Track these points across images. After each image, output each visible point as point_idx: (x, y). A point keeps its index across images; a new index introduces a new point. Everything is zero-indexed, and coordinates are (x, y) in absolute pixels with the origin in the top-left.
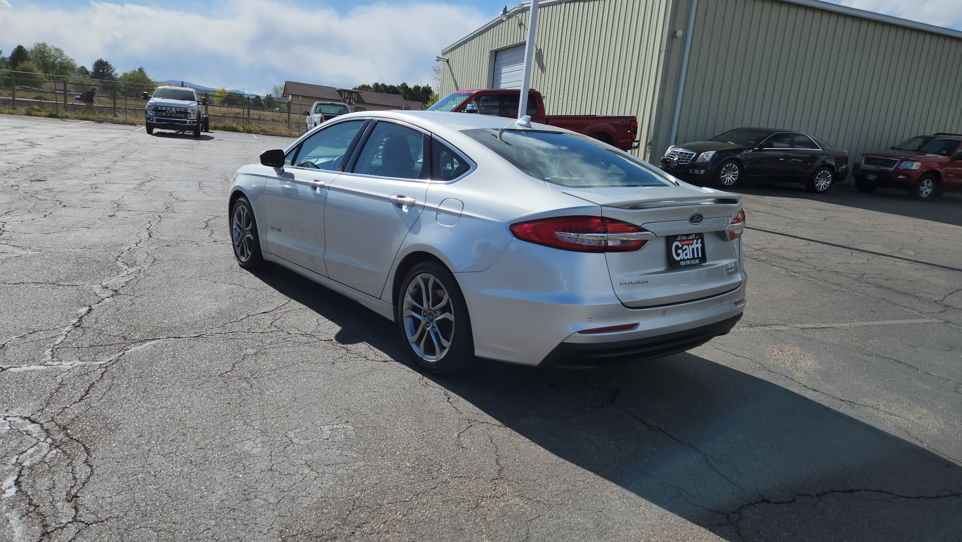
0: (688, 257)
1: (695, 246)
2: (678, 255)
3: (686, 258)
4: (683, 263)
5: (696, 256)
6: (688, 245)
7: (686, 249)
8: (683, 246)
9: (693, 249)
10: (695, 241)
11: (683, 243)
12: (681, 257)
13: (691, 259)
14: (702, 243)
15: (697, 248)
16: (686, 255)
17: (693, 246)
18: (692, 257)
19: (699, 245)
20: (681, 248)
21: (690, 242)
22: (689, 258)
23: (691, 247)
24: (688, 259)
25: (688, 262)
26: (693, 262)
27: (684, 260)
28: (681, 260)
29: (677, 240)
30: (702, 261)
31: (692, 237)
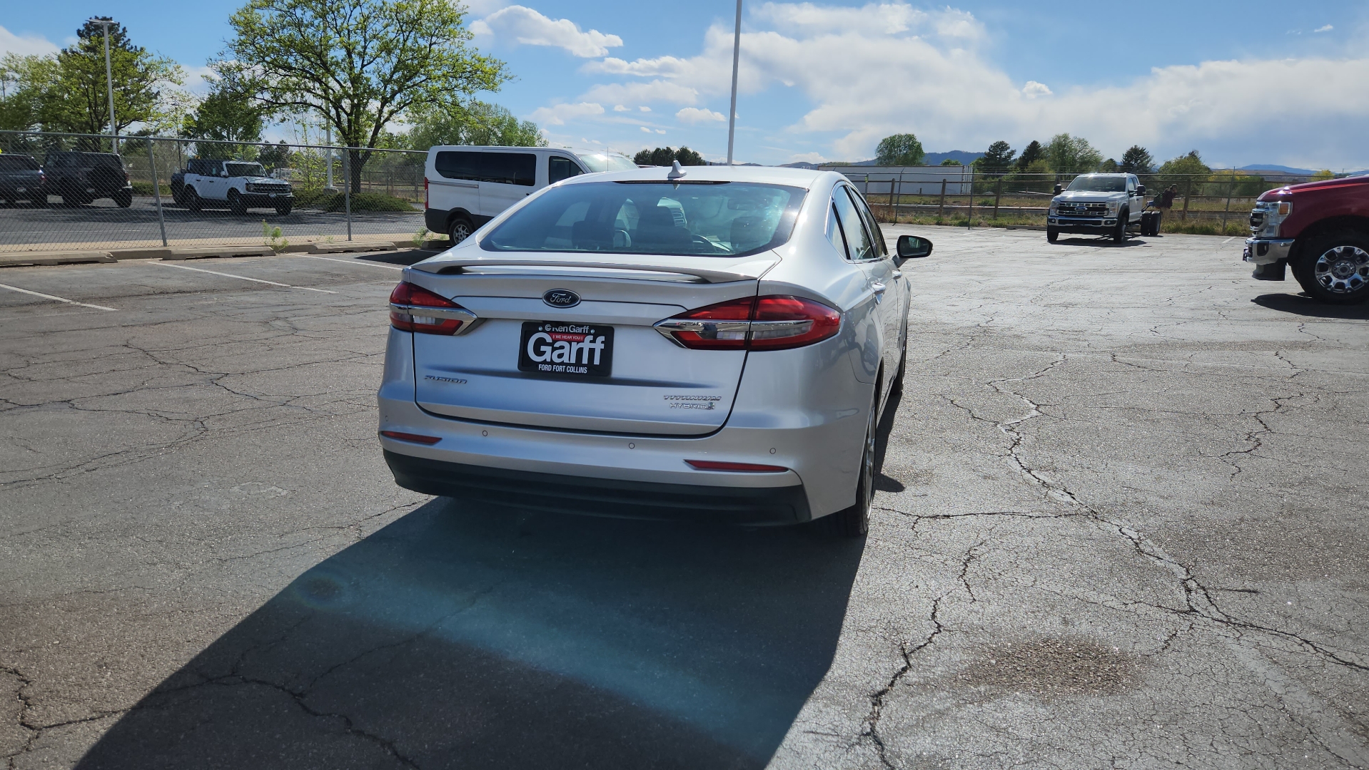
0: (565, 359)
1: (586, 345)
2: (539, 353)
3: (557, 360)
4: (547, 368)
5: (585, 361)
6: (570, 342)
7: (562, 347)
8: (555, 341)
9: (580, 351)
10: (591, 338)
11: (559, 337)
12: (547, 357)
13: (567, 365)
14: (609, 345)
15: (592, 351)
16: (560, 356)
17: (581, 345)
18: (573, 360)
19: (599, 346)
20: (551, 344)
21: (577, 338)
22: (566, 361)
23: (575, 347)
24: (562, 364)
25: (560, 369)
26: (572, 370)
27: (552, 363)
28: (545, 362)
29: (544, 331)
30: (600, 373)
31: (580, 330)
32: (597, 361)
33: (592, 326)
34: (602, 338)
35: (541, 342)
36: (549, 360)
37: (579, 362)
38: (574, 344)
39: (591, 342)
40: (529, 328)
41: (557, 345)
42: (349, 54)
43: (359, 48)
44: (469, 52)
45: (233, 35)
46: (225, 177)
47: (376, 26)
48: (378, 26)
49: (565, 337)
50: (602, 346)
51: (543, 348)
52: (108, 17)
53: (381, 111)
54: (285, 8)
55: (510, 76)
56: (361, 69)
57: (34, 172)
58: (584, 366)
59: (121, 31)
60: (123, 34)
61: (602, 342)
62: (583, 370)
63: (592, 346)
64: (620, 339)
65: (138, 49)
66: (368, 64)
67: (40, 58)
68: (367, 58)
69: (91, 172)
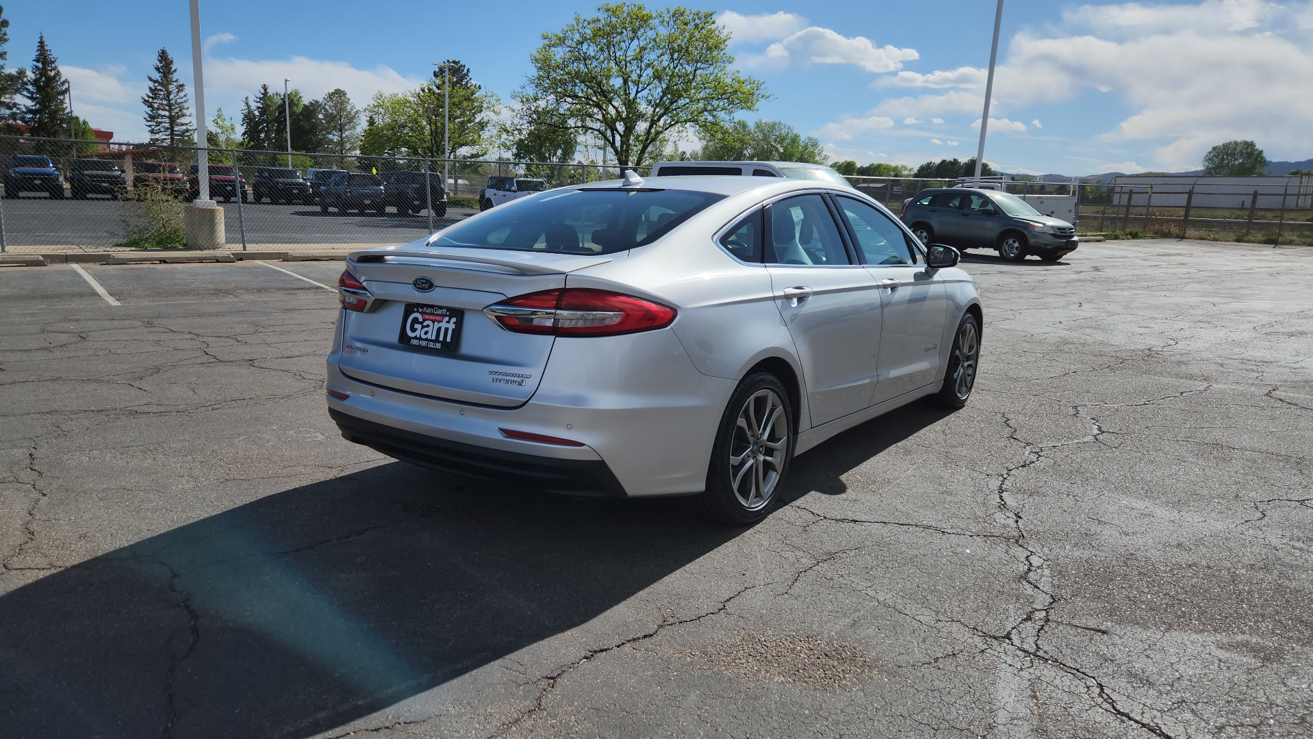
0: (429, 336)
1: (443, 325)
2: (413, 330)
3: (424, 337)
4: (414, 342)
5: (441, 339)
6: (434, 322)
7: (428, 326)
8: (424, 320)
9: (439, 329)
10: (447, 319)
11: (427, 317)
12: (417, 334)
13: (431, 340)
14: (459, 324)
15: (447, 330)
16: (426, 333)
17: (440, 325)
18: (434, 338)
19: (451, 326)
20: (421, 323)
21: (438, 318)
23: (437, 325)
24: (426, 339)
25: (424, 343)
26: (431, 345)
27: (420, 339)
28: (415, 338)
29: (418, 312)
30: (450, 348)
31: (440, 312)
32: (449, 340)
33: (449, 309)
34: (454, 320)
35: (415, 321)
36: (418, 336)
37: (437, 340)
38: (436, 323)
39: (447, 322)
40: (410, 308)
41: (425, 324)
42: (625, 82)
43: (634, 76)
44: (730, 74)
45: (533, 72)
46: (514, 191)
47: (651, 56)
48: (653, 56)
49: (431, 317)
50: (454, 326)
51: (417, 326)
52: (457, 60)
53: (648, 132)
54: (574, 45)
55: (767, 95)
56: (636, 95)
57: (378, 188)
58: (439, 342)
59: (465, 71)
60: (467, 74)
61: (454, 323)
62: (438, 346)
63: (447, 325)
64: (469, 320)
65: (477, 86)
66: (642, 90)
67: (400, 96)
68: (640, 86)
69: (417, 188)
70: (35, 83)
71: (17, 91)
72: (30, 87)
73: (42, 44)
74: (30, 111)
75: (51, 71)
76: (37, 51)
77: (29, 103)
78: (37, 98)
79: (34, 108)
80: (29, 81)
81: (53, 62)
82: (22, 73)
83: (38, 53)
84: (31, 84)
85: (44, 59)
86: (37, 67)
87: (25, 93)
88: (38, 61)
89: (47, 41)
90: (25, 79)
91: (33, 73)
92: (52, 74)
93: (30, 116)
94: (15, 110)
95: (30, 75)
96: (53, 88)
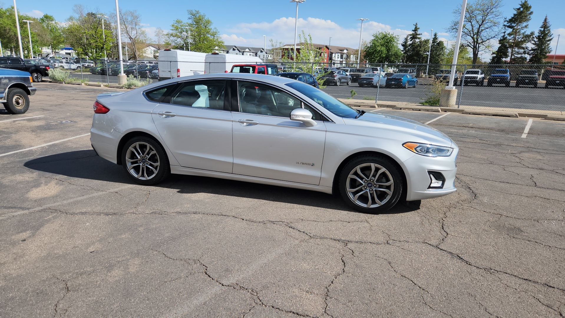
70: (538, 38)
71: (530, 41)
72: (535, 39)
73: (546, 19)
74: (532, 50)
75: (547, 31)
76: (543, 23)
77: (533, 46)
78: (537, 44)
79: (534, 48)
80: (536, 37)
81: (549, 27)
82: (532, 33)
83: (543, 24)
84: (536, 38)
85: (545, 26)
86: (540, 30)
87: (533, 42)
88: (542, 28)
89: (548, 18)
90: (534, 36)
91: (539, 33)
92: (547, 32)
93: (532, 52)
94: (526, 50)
95: (537, 34)
96: (545, 38)
